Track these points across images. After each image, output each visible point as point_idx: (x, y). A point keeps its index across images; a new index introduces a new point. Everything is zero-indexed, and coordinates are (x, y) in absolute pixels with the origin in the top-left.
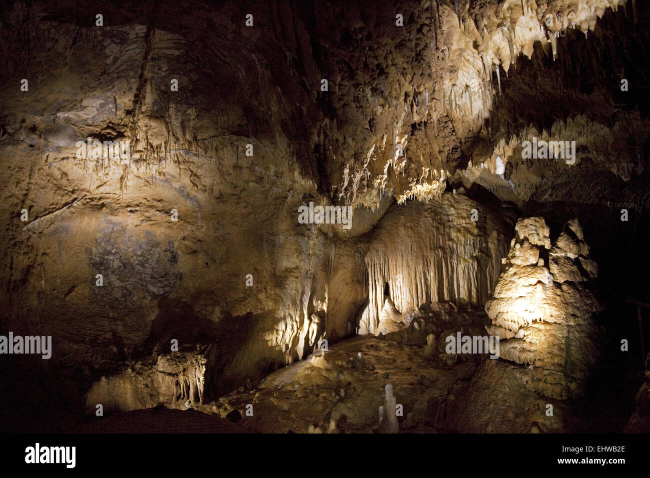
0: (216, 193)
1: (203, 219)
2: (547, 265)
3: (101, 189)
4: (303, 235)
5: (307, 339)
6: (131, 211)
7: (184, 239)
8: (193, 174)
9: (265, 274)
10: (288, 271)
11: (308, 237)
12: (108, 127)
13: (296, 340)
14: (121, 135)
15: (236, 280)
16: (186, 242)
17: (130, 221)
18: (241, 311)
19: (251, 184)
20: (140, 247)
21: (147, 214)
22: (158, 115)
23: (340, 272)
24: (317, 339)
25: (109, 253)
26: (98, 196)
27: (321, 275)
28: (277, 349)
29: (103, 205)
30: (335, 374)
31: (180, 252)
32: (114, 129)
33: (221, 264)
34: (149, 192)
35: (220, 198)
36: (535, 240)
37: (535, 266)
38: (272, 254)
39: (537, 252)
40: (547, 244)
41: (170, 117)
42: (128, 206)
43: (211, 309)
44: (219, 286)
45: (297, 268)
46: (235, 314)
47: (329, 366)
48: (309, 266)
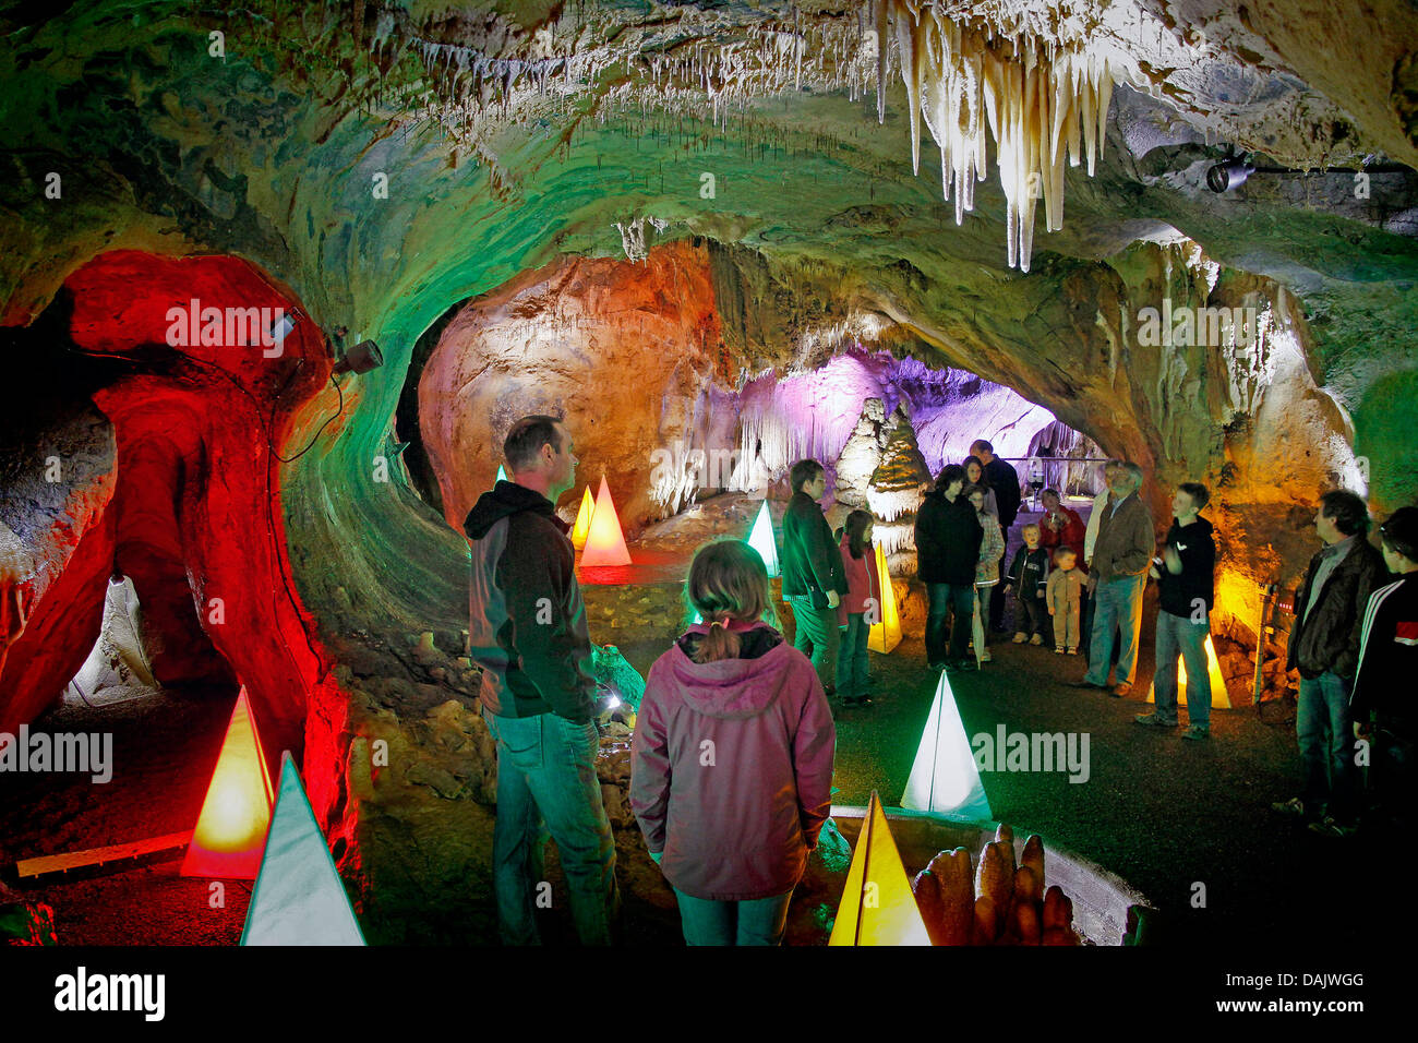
0: (609, 355)
1: (594, 378)
2: (877, 436)
3: (509, 353)
4: (687, 395)
5: (683, 495)
6: (530, 372)
7: (573, 397)
8: (593, 339)
9: (650, 432)
10: (671, 429)
11: (692, 397)
12: (530, 302)
13: (673, 495)
14: (541, 309)
15: (621, 437)
16: (575, 401)
17: (527, 381)
18: (627, 467)
19: (645, 348)
20: (531, 405)
21: (543, 374)
22: (579, 293)
23: (717, 430)
24: (691, 495)
25: (504, 411)
26: (503, 359)
27: (699, 434)
28: (656, 503)
29: (508, 368)
30: (713, 523)
31: (566, 410)
32: (535, 304)
33: (606, 422)
34: (546, 353)
35: (613, 359)
36: (872, 417)
37: (869, 436)
38: (657, 414)
39: (872, 426)
40: (881, 420)
41: (588, 296)
42: (527, 367)
43: (596, 465)
44: (604, 443)
45: (679, 426)
46: (620, 470)
47: (707, 517)
48: (691, 424)
